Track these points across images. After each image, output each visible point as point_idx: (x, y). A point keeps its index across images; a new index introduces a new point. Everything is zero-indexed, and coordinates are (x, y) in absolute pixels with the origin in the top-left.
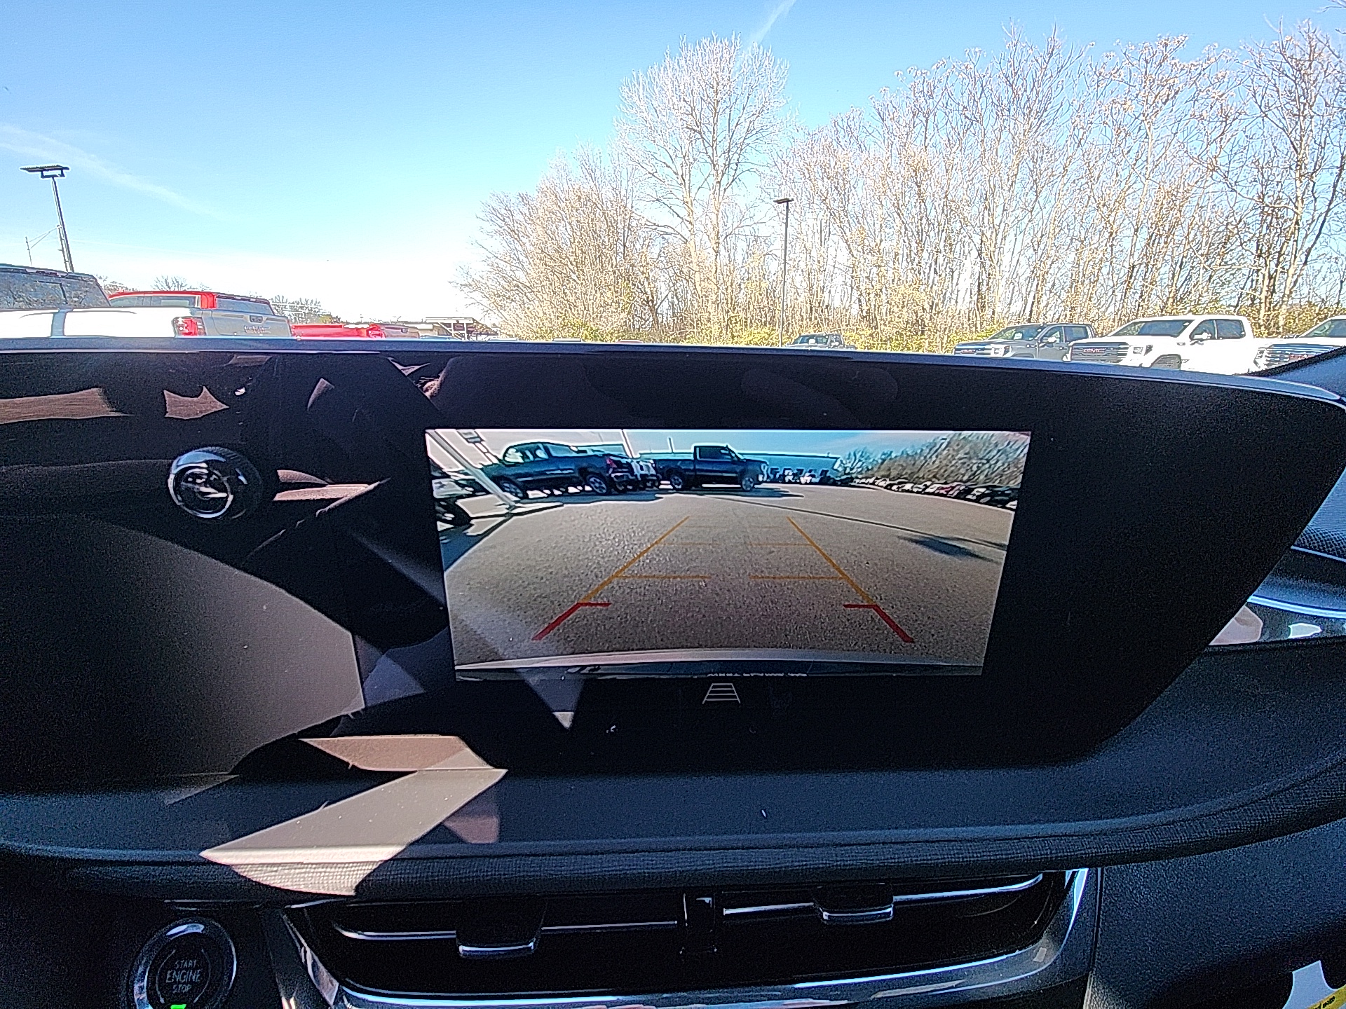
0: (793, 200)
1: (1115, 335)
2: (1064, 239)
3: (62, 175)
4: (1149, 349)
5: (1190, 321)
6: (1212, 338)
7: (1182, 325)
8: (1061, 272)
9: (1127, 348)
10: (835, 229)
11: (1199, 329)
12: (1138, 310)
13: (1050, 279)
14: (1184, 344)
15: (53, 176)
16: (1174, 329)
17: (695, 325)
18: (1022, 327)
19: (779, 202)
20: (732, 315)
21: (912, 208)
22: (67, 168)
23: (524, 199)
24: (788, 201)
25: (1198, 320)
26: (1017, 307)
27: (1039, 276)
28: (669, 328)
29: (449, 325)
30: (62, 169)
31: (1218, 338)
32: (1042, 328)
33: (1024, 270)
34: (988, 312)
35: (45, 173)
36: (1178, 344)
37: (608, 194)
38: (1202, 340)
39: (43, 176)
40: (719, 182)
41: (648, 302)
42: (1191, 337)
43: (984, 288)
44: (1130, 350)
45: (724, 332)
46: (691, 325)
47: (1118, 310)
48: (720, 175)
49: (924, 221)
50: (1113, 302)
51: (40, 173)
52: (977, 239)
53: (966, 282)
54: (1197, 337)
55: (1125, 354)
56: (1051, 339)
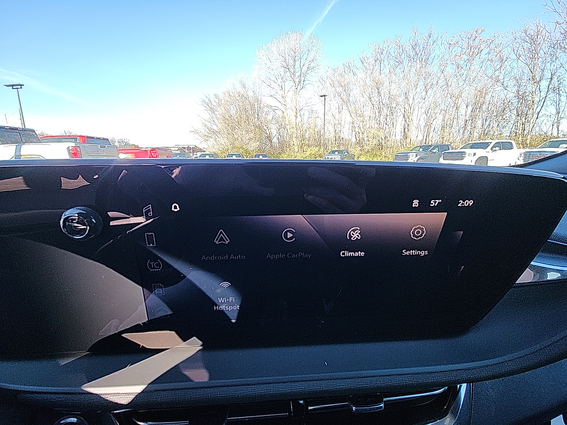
0: (327, 95)
1: (460, 149)
2: (438, 110)
3: (21, 88)
4: (475, 154)
5: (491, 143)
6: (500, 149)
7: (488, 144)
8: (438, 123)
9: (466, 154)
10: (345, 107)
11: (493, 147)
12: (469, 138)
13: (433, 126)
14: (489, 152)
15: (17, 88)
16: (484, 146)
17: (288, 146)
18: (423, 146)
19: (321, 96)
20: (303, 142)
21: (375, 99)
22: (23, 85)
23: (216, 96)
24: (325, 96)
25: (494, 142)
26: (420, 138)
27: (428, 125)
28: (277, 148)
29: (185, 148)
30: (21, 85)
31: (503, 149)
32: (431, 146)
33: (422, 123)
34: (408, 140)
35: (14, 87)
36: (486, 152)
37: (250, 93)
38: (496, 150)
40: (297, 89)
41: (268, 137)
42: (492, 149)
43: (406, 130)
45: (300, 149)
46: (286, 147)
47: (461, 138)
48: (297, 86)
49: (381, 103)
50: (459, 135)
51: (12, 87)
52: (403, 110)
53: (399, 128)
54: (494, 149)
55: (465, 157)
56: (434, 151)
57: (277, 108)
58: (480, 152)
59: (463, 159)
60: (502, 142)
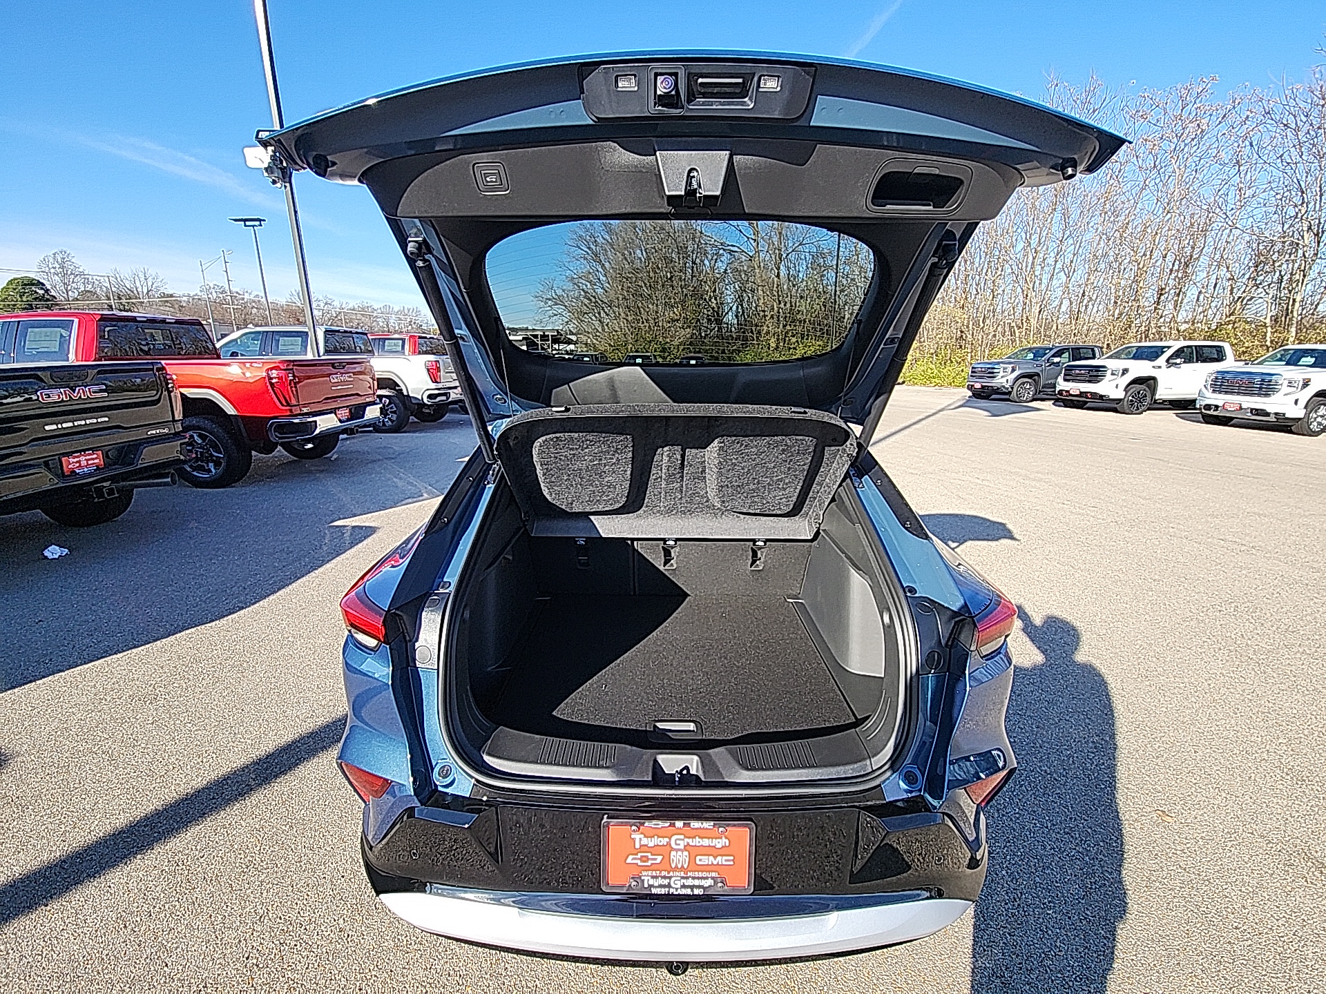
3: (261, 225)
4: (1126, 371)
5: (1169, 347)
6: (1184, 362)
7: (1161, 350)
9: (1106, 371)
11: (1176, 354)
14: (1160, 367)
15: (253, 226)
16: (1152, 354)
20: (789, 329)
22: (264, 220)
25: (1176, 346)
29: (536, 336)
30: (260, 220)
31: (1197, 361)
35: (248, 223)
38: (1176, 364)
39: (245, 226)
41: (714, 314)
42: (1167, 361)
44: (1109, 372)
51: (243, 223)
54: (1171, 361)
55: (1104, 376)
56: (1056, 360)
57: (736, 249)
58: (1141, 368)
59: (1099, 382)
60: (1196, 346)
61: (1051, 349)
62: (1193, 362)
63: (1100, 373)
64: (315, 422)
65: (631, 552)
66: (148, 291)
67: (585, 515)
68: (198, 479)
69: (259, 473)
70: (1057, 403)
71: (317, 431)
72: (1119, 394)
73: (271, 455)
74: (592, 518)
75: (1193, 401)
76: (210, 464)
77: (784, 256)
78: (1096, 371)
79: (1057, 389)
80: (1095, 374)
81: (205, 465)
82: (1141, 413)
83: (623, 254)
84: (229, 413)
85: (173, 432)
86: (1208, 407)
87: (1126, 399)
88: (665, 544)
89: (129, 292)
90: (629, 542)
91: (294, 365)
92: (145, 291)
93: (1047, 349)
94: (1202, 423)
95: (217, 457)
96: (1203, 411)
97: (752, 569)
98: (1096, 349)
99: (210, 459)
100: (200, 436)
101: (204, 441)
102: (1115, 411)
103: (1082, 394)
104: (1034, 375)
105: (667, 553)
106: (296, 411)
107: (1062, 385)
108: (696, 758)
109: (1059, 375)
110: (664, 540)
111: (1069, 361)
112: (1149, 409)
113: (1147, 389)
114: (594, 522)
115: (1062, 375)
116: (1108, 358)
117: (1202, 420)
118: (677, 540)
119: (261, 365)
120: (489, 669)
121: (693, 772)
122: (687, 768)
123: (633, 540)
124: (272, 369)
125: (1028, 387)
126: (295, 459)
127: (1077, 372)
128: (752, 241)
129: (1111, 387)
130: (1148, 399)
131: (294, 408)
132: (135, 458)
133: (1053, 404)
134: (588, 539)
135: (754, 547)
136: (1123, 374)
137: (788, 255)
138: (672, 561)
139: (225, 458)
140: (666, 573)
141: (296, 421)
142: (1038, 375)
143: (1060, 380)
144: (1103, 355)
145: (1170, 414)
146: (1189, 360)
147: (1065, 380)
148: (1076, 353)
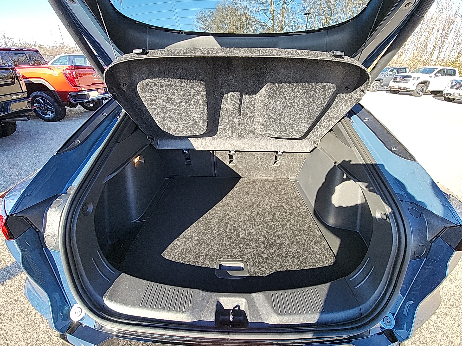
5: (436, 69)
6: (441, 75)
7: (434, 70)
9: (411, 78)
11: (439, 72)
14: (432, 77)
16: (429, 71)
19: (305, 14)
23: (211, 13)
24: (308, 14)
25: (439, 68)
31: (445, 76)
36: (429, 77)
37: (241, 11)
38: (438, 76)
42: (435, 75)
54: (437, 75)
55: (410, 80)
56: (391, 73)
57: (264, 24)
58: (424, 77)
59: (407, 82)
60: (446, 69)
61: (389, 68)
62: (444, 76)
63: (408, 79)
64: (89, 94)
65: (212, 157)
66: (34, 44)
67: (186, 138)
68: (45, 118)
69: (72, 116)
70: (387, 92)
71: (90, 99)
72: (414, 88)
73: (75, 109)
74: (189, 139)
75: (442, 92)
76: (49, 112)
77: (284, 27)
78: (407, 78)
79: (389, 86)
80: (406, 79)
81: (47, 112)
82: (421, 96)
83: (218, 26)
84: (52, 90)
85: (24, 97)
86: (447, 94)
87: (416, 90)
88: (230, 153)
89: (28, 45)
90: (211, 152)
91: (75, 68)
92: (33, 45)
93: (388, 68)
94: (443, 100)
95: (51, 109)
96: (445, 96)
97: (274, 165)
98: (407, 69)
99: (48, 110)
100: (42, 99)
101: (44, 102)
102: (411, 95)
103: (399, 88)
104: (380, 80)
105: (231, 157)
106: (79, 89)
107: (392, 84)
108: (244, 300)
109: (391, 79)
110: (230, 151)
111: (396, 74)
112: (424, 95)
113: (425, 86)
114: (191, 141)
115: (392, 79)
116: (412, 72)
117: (444, 99)
118: (236, 151)
119: (60, 68)
120: (133, 221)
121: (242, 308)
122: (238, 306)
123: (213, 151)
124: (65, 70)
125: (377, 85)
126: (87, 110)
127: (399, 78)
128: (271, 20)
129: (411, 85)
130: (425, 90)
131: (78, 88)
132: (8, 108)
133: (386, 92)
134: (188, 151)
135: (276, 155)
136: (417, 79)
137: (285, 27)
138: (233, 161)
139: (54, 109)
140: (231, 167)
141: (79, 93)
142: (382, 80)
143: (392, 81)
144: (409, 72)
145: (431, 97)
146: (443, 75)
147: (393, 82)
148: (399, 71)
